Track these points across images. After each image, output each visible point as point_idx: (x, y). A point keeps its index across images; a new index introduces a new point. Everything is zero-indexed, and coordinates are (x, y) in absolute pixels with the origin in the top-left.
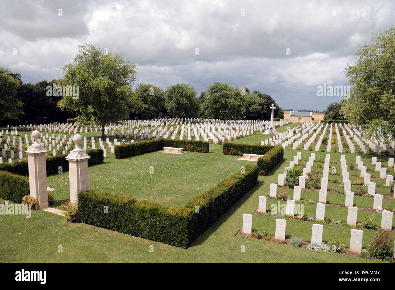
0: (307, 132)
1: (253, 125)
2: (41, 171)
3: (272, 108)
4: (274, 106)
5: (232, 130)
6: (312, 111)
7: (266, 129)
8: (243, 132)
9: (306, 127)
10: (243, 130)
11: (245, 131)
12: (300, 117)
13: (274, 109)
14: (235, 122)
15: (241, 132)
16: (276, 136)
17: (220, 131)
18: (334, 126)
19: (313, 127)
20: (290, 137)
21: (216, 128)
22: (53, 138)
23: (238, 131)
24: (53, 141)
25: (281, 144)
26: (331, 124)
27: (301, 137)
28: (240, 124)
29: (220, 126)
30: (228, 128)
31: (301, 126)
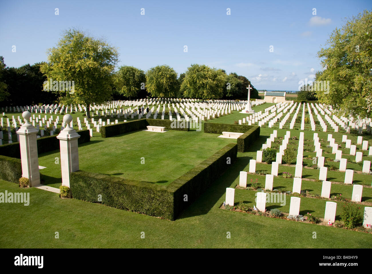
0: (281, 111)
1: (231, 105)
2: (33, 150)
3: (249, 88)
4: (251, 87)
5: (210, 109)
6: (285, 91)
7: (243, 108)
8: (221, 111)
9: (280, 107)
10: (221, 109)
11: (223, 110)
12: (275, 97)
13: (250, 89)
14: (213, 102)
15: (219, 111)
16: (252, 115)
17: (199, 110)
18: (306, 106)
19: (287, 107)
20: (266, 116)
21: (195, 107)
22: (40, 118)
23: (217, 110)
24: (40, 122)
25: (258, 122)
26: (303, 104)
27: (276, 116)
28: (218, 104)
29: (199, 106)
30: (206, 108)
31: (275, 106)
